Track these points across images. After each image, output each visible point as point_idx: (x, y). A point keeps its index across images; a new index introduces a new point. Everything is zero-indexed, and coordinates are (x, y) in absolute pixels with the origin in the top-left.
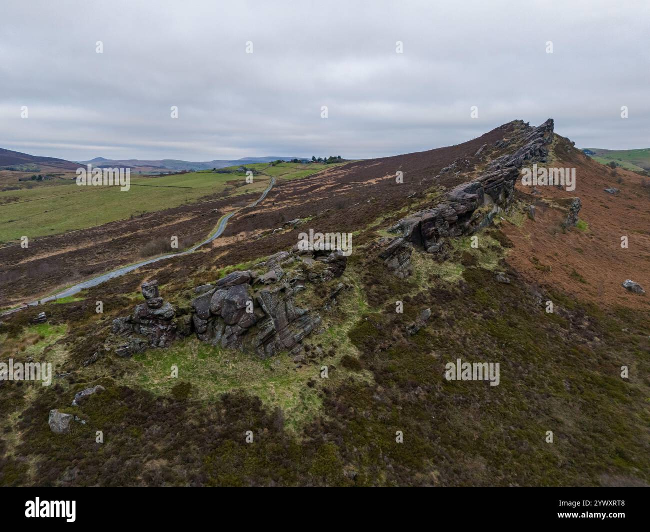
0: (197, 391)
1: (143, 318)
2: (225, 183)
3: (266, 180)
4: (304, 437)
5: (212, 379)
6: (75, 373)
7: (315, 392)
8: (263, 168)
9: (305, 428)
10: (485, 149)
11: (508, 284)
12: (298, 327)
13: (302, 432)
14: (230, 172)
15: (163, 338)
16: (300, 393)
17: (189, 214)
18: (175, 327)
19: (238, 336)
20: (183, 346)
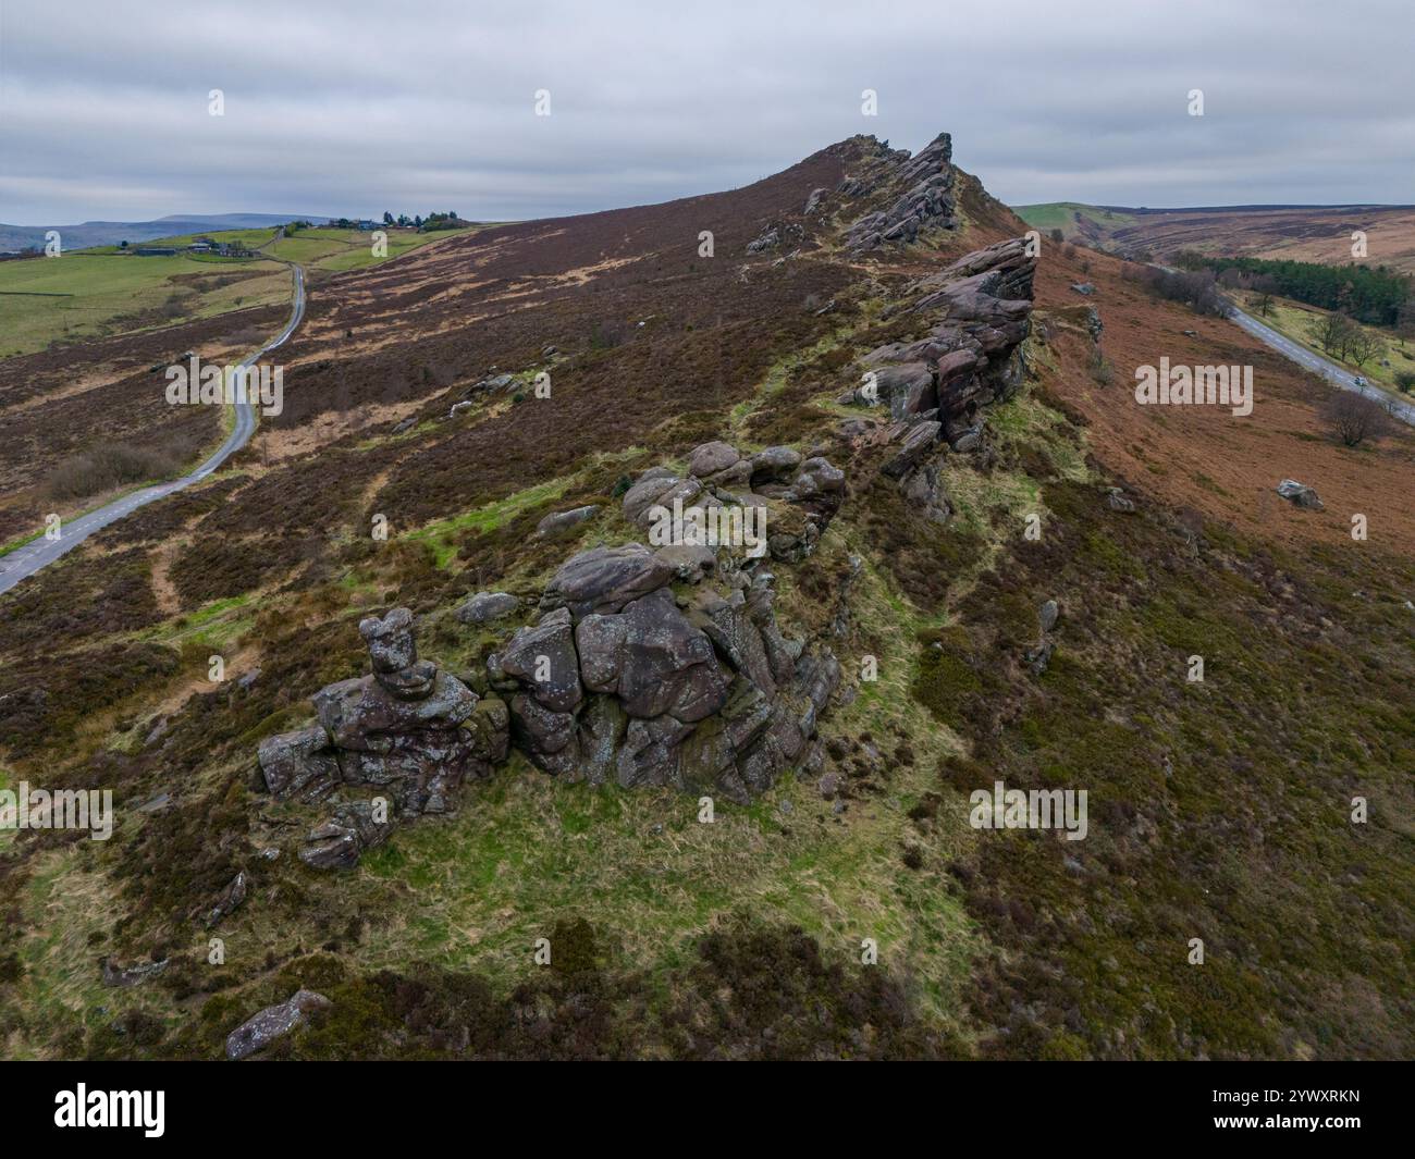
0: (617, 941)
1: (374, 734)
2: (163, 281)
3: (277, 273)
4: (978, 1028)
5: (638, 895)
6: (184, 959)
7: (934, 881)
8: (261, 241)
9: (966, 1000)
10: (822, 197)
11: (1132, 514)
12: (799, 693)
13: (965, 1012)
14: (172, 253)
15: (439, 785)
16: (899, 891)
17: (101, 366)
18: (470, 744)
19: (669, 748)
20: (499, 799)
